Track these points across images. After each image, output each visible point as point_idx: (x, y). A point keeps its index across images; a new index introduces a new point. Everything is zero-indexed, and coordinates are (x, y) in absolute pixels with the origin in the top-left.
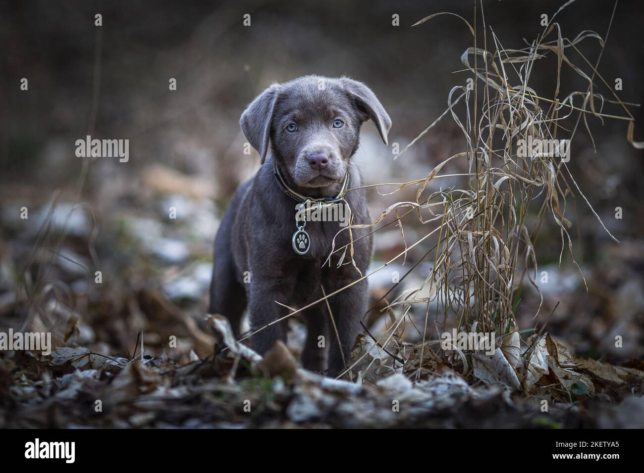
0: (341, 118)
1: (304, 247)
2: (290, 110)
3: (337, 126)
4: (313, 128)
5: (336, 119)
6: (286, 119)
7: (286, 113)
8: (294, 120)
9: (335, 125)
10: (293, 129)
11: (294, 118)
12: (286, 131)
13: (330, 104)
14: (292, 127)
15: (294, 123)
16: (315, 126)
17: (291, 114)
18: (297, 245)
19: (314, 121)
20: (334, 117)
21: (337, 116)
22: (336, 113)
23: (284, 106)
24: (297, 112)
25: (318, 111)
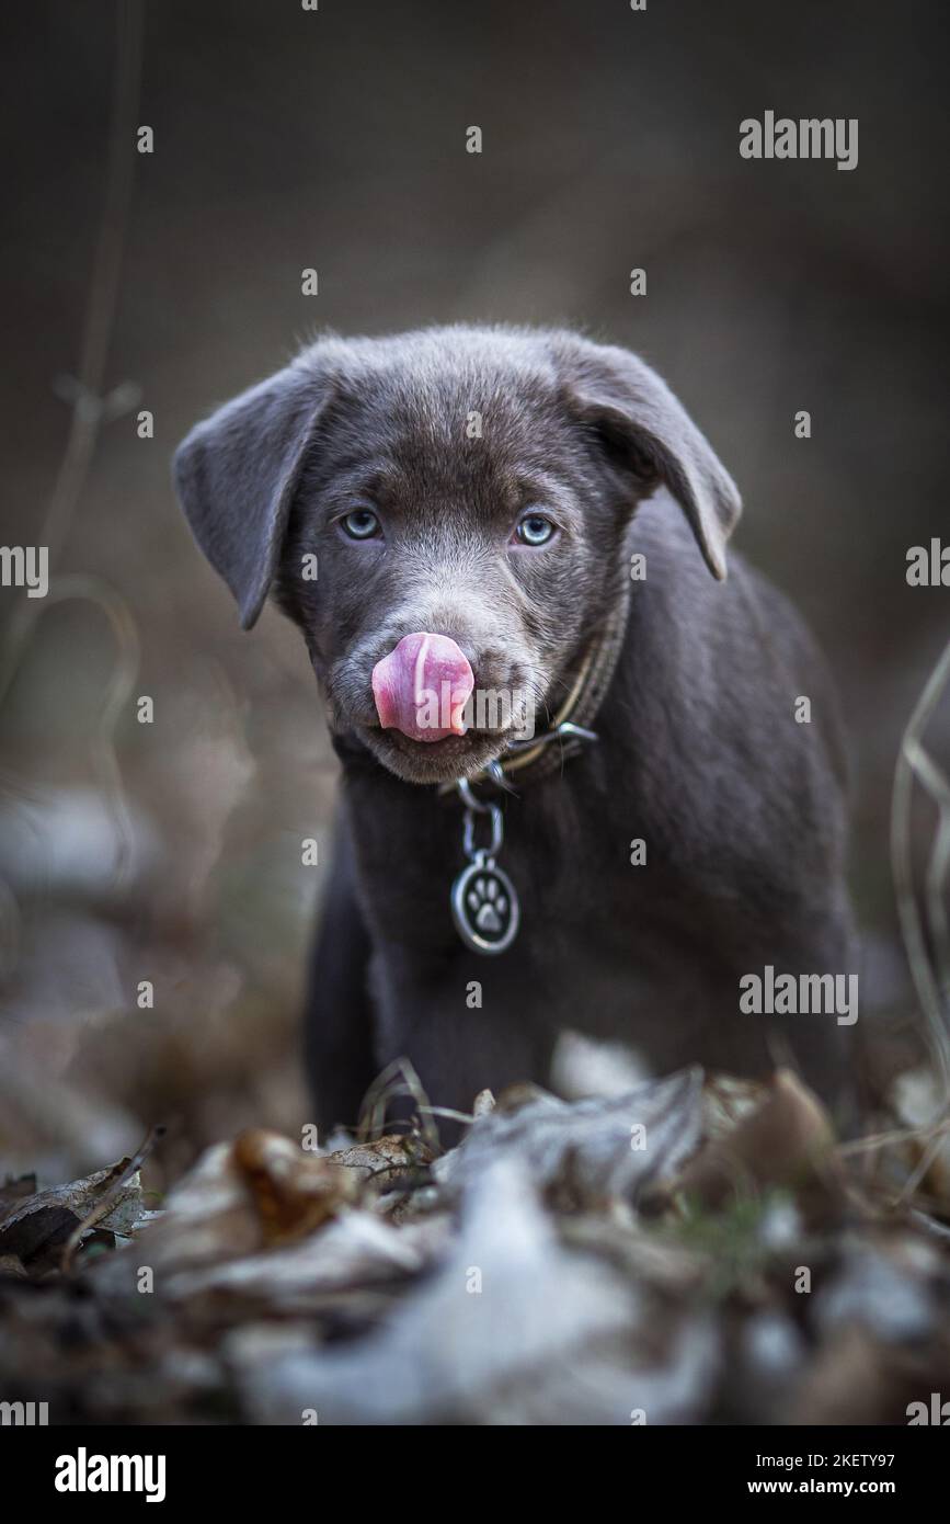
0: (545, 510)
1: (496, 925)
2: (364, 457)
3: (536, 539)
4: (438, 541)
5: (526, 513)
6: (344, 489)
7: (348, 464)
8: (372, 498)
9: (528, 534)
10: (369, 528)
11: (373, 487)
12: (340, 533)
13: (507, 458)
14: (362, 522)
15: (371, 506)
16: (447, 535)
17: (364, 472)
18: (472, 914)
19: (443, 516)
20: (521, 507)
21: (531, 502)
22: (531, 493)
23: (342, 442)
24: (385, 467)
25: (462, 478)
